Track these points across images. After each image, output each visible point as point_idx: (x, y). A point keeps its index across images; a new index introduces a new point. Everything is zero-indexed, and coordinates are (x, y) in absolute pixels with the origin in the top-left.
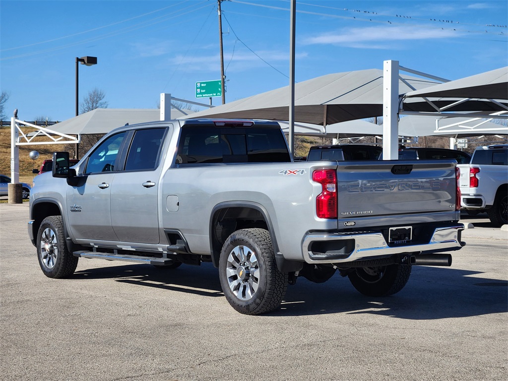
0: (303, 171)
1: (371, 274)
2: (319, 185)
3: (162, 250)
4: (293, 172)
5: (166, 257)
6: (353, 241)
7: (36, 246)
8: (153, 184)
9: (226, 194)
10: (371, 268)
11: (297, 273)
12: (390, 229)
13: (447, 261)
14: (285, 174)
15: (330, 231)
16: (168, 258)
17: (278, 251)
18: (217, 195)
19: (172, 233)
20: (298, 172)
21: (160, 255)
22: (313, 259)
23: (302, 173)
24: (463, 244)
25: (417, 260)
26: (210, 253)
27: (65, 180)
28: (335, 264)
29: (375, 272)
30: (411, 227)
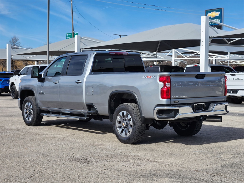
0: (154, 77)
1: (183, 126)
2: (162, 83)
3: (83, 113)
4: (150, 77)
5: (86, 116)
6: (178, 110)
7: (21, 110)
8: (81, 82)
9: (116, 87)
10: (183, 123)
11: (150, 125)
12: (194, 104)
13: (220, 120)
14: (146, 78)
15: (167, 105)
16: (87, 117)
17: (142, 114)
18: (113, 87)
19: (89, 105)
20: (152, 77)
21: (83, 115)
22: (158, 118)
23: (154, 78)
24: (228, 112)
25: (207, 119)
26: (108, 115)
27: (37, 79)
28: (168, 121)
29: (185, 125)
30: (204, 104)
